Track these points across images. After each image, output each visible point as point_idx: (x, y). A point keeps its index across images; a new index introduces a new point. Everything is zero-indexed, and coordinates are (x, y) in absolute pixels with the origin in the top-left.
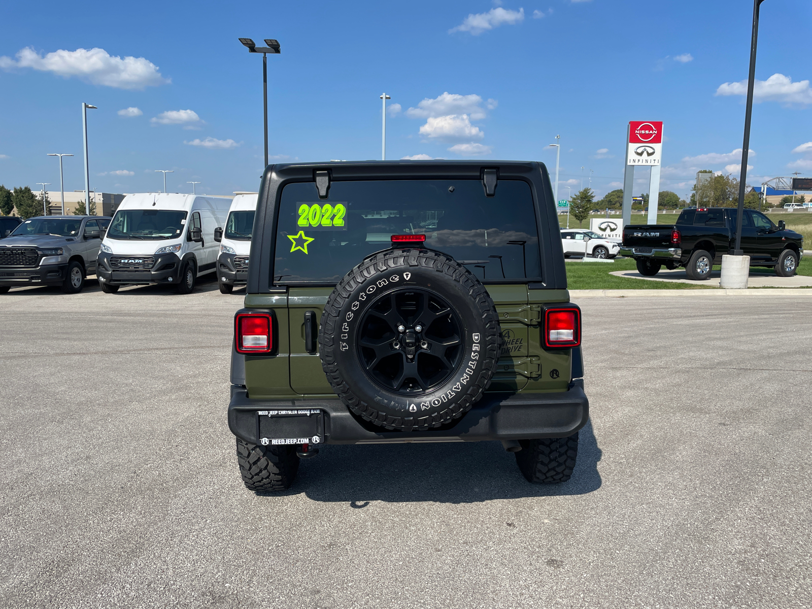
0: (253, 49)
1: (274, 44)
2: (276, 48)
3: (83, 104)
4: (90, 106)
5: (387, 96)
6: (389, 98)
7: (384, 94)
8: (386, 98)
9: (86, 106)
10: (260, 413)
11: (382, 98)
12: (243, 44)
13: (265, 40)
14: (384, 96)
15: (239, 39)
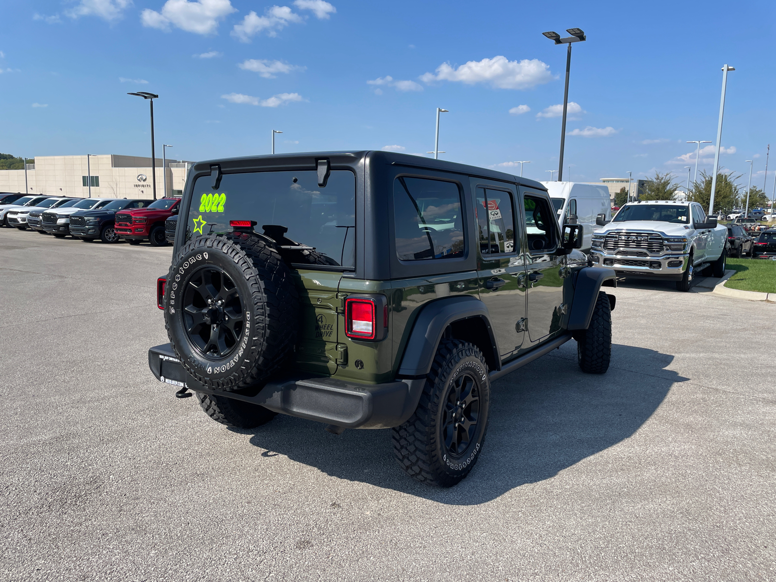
0: (558, 41)
1: (577, 32)
2: (581, 37)
3: (438, 109)
4: (443, 110)
5: (730, 68)
6: (733, 69)
7: (726, 66)
8: (728, 70)
9: (440, 110)
10: (161, 357)
11: (723, 70)
12: (548, 37)
13: (567, 31)
14: (725, 68)
15: (543, 34)
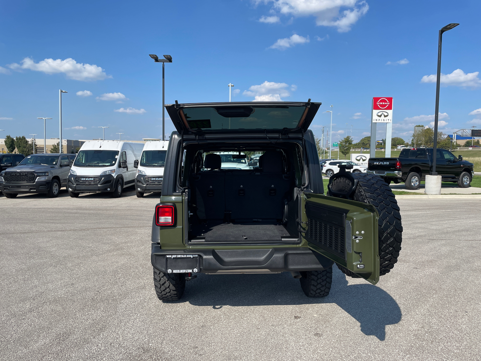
0: (157, 60)
1: (169, 57)
2: (170, 60)
3: (60, 90)
4: (63, 91)
5: (232, 85)
6: (233, 86)
7: (230, 84)
8: (232, 86)
9: (61, 91)
10: (168, 256)
12: (152, 57)
13: (164, 56)
14: (230, 85)
15: (150, 55)
